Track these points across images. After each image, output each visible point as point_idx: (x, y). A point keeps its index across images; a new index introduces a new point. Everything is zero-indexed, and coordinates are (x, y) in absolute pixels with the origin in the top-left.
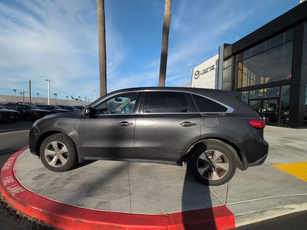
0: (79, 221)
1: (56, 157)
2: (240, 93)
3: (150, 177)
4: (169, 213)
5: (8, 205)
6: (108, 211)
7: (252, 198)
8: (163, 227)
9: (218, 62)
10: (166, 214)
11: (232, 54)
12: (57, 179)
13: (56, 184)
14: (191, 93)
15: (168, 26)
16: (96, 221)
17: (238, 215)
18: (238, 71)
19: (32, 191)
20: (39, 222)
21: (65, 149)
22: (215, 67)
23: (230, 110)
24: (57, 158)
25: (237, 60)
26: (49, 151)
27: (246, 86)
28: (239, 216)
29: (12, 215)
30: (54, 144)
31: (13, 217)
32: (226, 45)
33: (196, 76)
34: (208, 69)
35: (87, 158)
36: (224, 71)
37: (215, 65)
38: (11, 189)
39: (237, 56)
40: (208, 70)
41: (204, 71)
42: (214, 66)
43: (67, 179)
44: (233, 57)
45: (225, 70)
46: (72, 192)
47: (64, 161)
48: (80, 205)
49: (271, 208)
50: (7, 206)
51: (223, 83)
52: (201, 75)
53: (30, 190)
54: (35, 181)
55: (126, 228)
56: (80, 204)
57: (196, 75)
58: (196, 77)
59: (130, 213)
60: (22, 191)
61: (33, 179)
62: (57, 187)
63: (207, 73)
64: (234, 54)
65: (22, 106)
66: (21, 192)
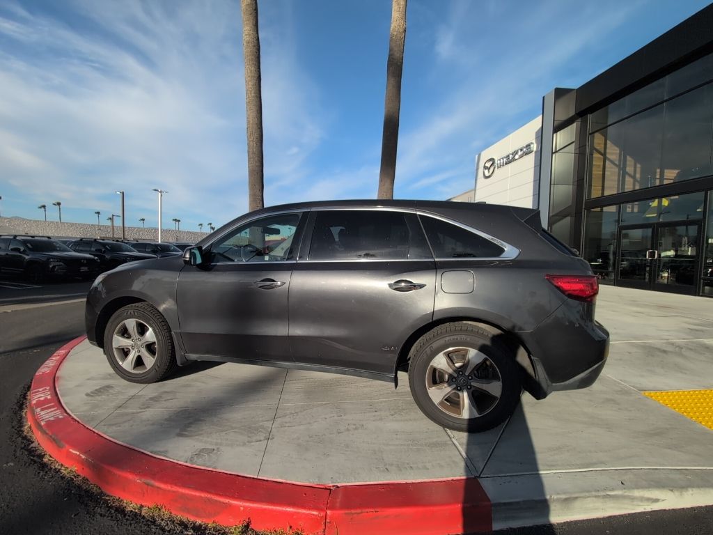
0: (148, 485)
1: (134, 352)
2: (599, 209)
3: (325, 404)
4: (339, 485)
5: (33, 442)
6: (210, 469)
7: (553, 466)
8: (315, 513)
9: (540, 135)
10: (331, 485)
11: (576, 114)
12: (132, 397)
13: (126, 408)
14: (418, 213)
15: (398, 55)
16: (180, 486)
17: (502, 501)
18: (592, 154)
19: (77, 419)
20: (78, 481)
21: (150, 335)
22: (534, 147)
23: (510, 252)
24: (137, 354)
25: (589, 128)
26: (120, 338)
27: (614, 192)
28: (504, 504)
29: (35, 462)
30: (131, 324)
31: (36, 466)
32: (560, 93)
33: (486, 171)
34: (516, 152)
35: (193, 356)
36: (554, 156)
37: (534, 141)
38: (42, 413)
39: (590, 117)
40: (517, 157)
41: (505, 160)
42: (532, 146)
43: (151, 399)
44: (579, 120)
45: (557, 154)
46: (153, 424)
47: (149, 361)
48: (159, 451)
49: (594, 493)
50: (32, 445)
51: (552, 186)
52: (498, 167)
53: (75, 417)
54: (90, 398)
55: (238, 507)
56: (162, 450)
57: (485, 168)
58: (487, 174)
59: (256, 477)
60: (61, 417)
61: (87, 395)
62: (127, 414)
63: (513, 163)
64: (581, 114)
65: (104, 245)
66: (57, 420)
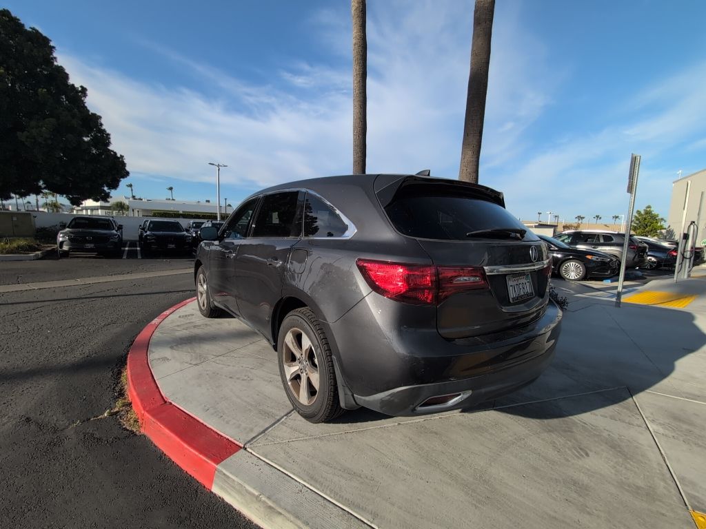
4: (173, 403)
6: (151, 367)
10: (171, 401)
12: (190, 322)
17: (224, 471)
26: (200, 287)
28: (224, 474)
30: (202, 276)
43: (194, 326)
47: (206, 303)
53: (159, 325)
59: (156, 379)
66: (153, 324)
